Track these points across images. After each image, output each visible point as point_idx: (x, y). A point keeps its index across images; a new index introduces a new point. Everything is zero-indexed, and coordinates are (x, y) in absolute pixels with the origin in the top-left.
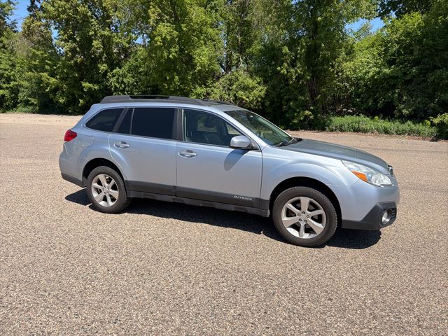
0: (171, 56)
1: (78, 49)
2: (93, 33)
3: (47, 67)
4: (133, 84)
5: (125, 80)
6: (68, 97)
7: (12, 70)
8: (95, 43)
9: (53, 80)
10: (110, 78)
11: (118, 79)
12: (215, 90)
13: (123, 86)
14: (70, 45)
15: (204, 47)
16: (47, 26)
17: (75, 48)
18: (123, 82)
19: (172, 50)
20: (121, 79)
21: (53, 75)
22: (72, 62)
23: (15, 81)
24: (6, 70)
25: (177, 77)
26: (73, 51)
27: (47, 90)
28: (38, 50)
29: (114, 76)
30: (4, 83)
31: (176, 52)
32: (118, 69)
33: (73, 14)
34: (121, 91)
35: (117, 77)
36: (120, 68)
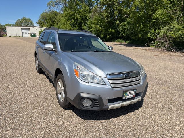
0: (140, 16)
1: (109, 15)
2: (115, 8)
3: (99, 23)
4: (127, 29)
5: (125, 27)
6: (105, 35)
7: (91, 25)
8: (115, 12)
9: (100, 28)
10: (120, 27)
11: (123, 27)
12: (162, 31)
13: (124, 30)
14: (107, 14)
15: (159, 10)
16: (101, 7)
17: (108, 15)
18: (124, 28)
19: (140, 12)
20: (124, 27)
21: (101, 26)
22: (107, 21)
23: (91, 29)
24: (90, 25)
25: (142, 25)
26: (108, 16)
27: (98, 32)
28: (97, 17)
29: (121, 26)
30: (88, 29)
31: (142, 13)
32: (123, 23)
33: (109, 1)
34: (123, 32)
35: (122, 26)
36: (124, 22)
